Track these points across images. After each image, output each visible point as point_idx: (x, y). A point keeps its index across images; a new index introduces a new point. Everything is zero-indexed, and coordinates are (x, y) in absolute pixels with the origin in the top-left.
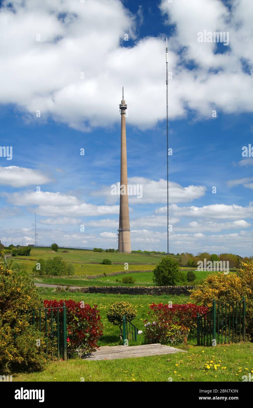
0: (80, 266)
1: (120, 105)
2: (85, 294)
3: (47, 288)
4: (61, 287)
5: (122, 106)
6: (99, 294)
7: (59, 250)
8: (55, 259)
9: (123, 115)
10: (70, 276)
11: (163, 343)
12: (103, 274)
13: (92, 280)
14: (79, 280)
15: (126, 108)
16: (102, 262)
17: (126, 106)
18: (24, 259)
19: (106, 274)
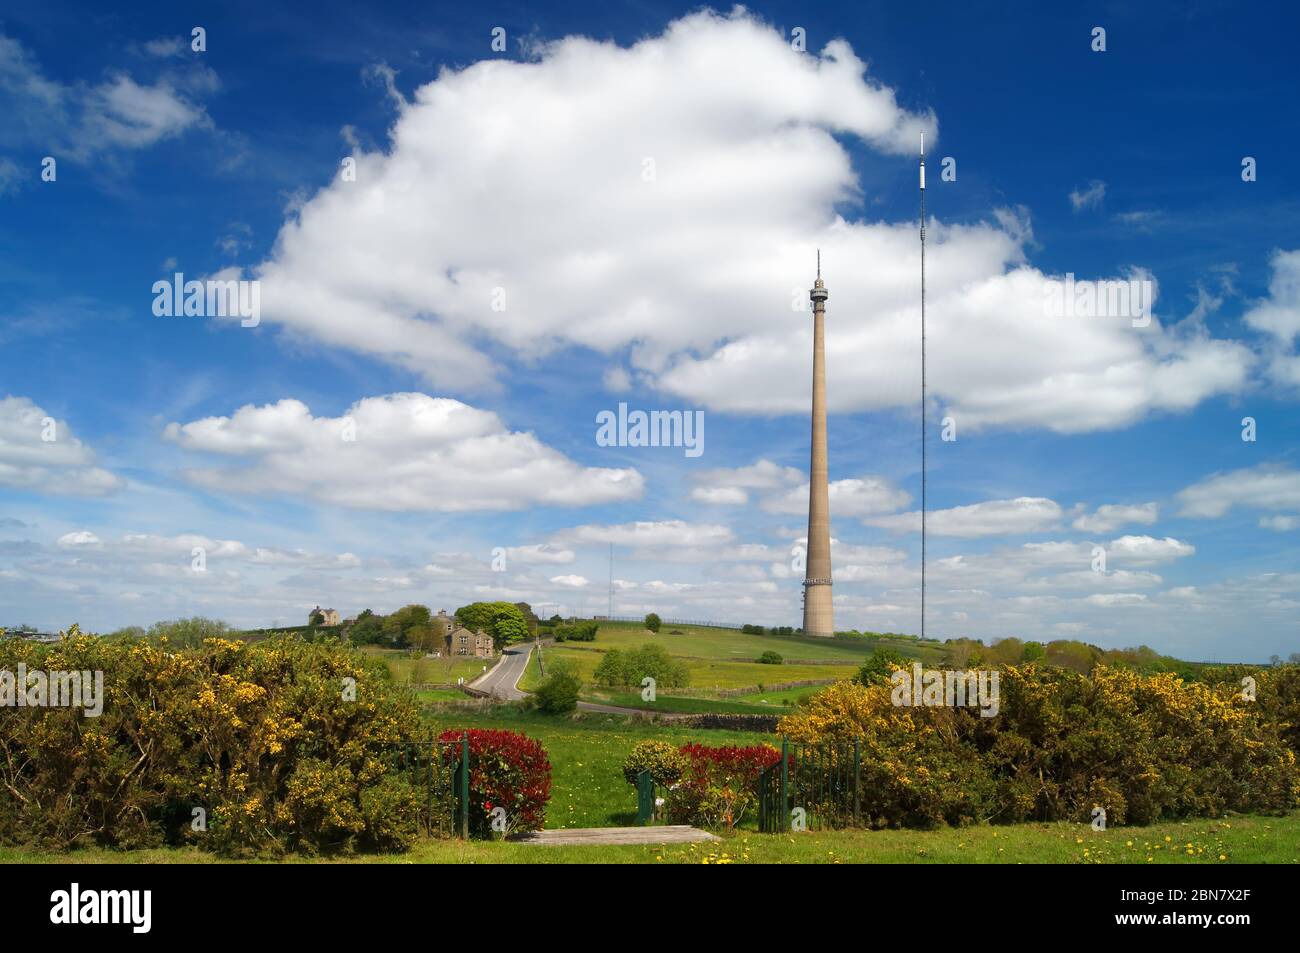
0: (709, 667)
1: (812, 292)
2: (694, 731)
3: (612, 716)
4: (643, 713)
5: (815, 295)
6: (723, 731)
7: (661, 629)
8: (647, 649)
9: (820, 314)
10: (678, 690)
11: (697, 825)
12: (756, 686)
13: (726, 700)
14: (696, 698)
15: (826, 298)
16: (761, 657)
17: (826, 292)
18: (582, 649)
19: (765, 686)
